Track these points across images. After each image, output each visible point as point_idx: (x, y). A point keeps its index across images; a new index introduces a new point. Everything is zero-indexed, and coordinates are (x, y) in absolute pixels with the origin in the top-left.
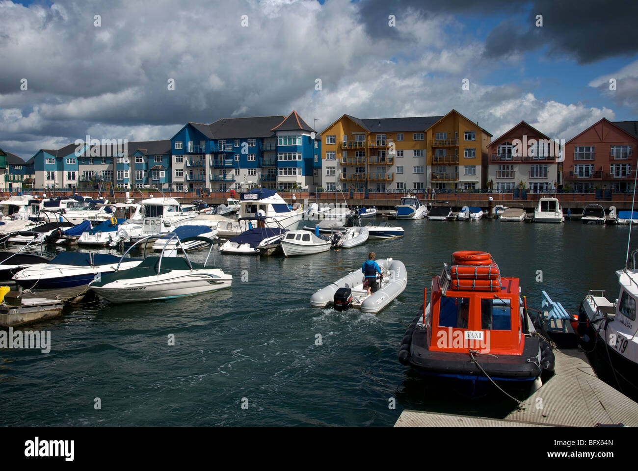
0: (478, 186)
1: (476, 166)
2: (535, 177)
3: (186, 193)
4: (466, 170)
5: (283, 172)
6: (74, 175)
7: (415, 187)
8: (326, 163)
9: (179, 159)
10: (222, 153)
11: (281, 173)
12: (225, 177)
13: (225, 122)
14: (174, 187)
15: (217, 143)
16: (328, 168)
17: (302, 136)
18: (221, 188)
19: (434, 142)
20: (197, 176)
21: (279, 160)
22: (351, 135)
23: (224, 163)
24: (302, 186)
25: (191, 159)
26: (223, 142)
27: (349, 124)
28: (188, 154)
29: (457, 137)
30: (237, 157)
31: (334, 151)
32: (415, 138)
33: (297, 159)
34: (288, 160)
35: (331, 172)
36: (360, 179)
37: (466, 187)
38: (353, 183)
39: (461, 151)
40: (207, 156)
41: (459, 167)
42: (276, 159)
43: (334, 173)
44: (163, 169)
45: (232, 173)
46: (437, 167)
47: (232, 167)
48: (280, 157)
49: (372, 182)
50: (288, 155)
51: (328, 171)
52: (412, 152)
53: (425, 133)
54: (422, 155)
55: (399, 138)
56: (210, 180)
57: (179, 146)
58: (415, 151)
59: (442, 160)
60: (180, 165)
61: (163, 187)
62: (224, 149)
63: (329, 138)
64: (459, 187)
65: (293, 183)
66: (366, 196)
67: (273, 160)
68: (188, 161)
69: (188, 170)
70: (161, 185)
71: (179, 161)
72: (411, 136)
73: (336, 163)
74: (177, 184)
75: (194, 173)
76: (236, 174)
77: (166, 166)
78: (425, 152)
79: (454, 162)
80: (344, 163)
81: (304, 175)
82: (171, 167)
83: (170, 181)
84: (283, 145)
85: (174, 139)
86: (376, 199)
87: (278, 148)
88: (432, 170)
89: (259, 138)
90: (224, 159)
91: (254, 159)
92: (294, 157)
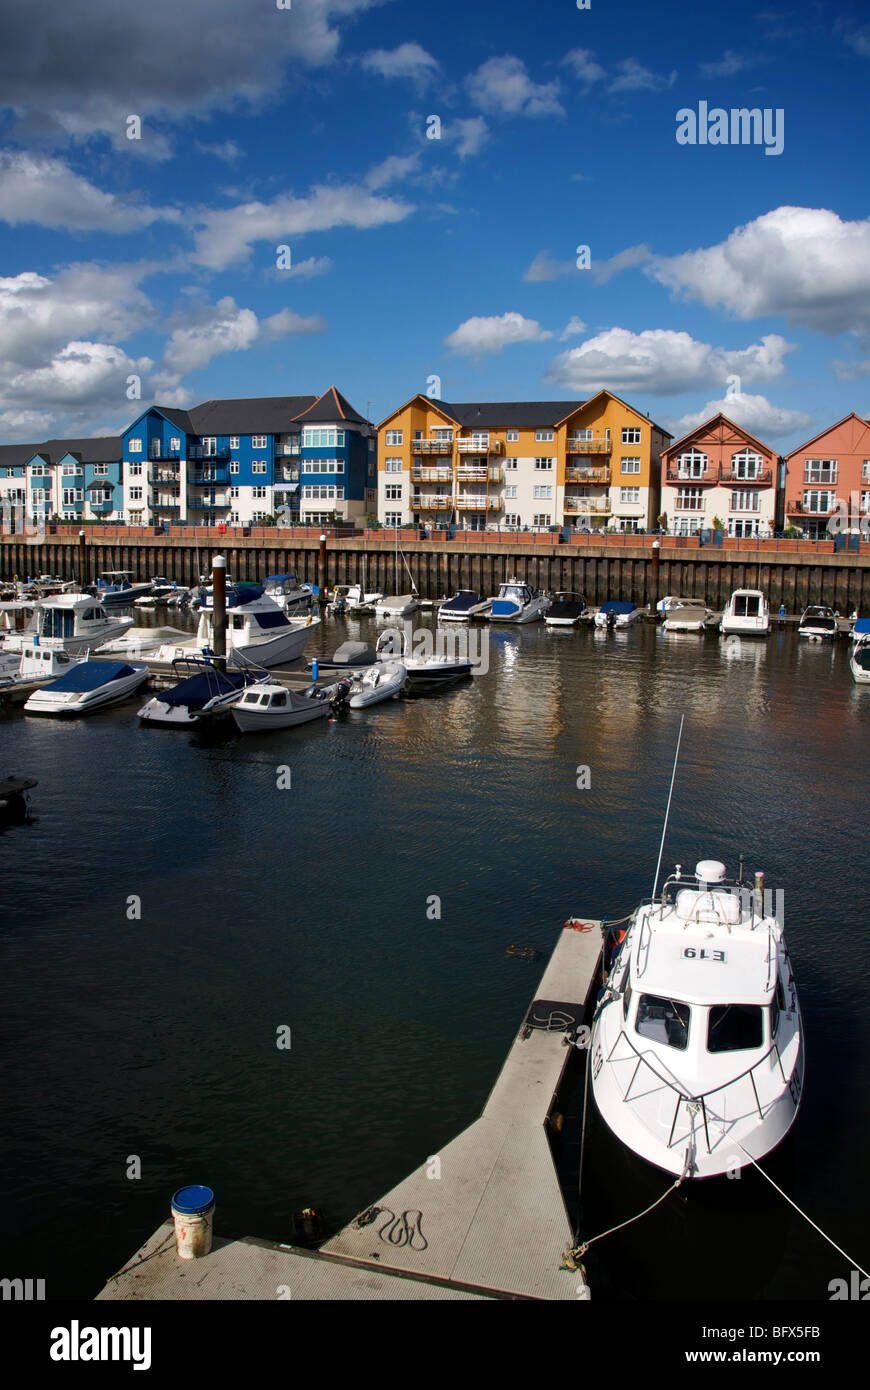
0: (643, 524)
1: (641, 489)
2: (738, 509)
3: (145, 528)
4: (623, 494)
5: (312, 493)
7: (536, 522)
8: (384, 479)
9: (136, 469)
10: (209, 459)
11: (308, 495)
12: (213, 501)
13: (216, 406)
14: (126, 517)
15: (200, 443)
16: (388, 486)
17: (346, 431)
18: (207, 519)
19: (569, 445)
20: (166, 500)
21: (305, 472)
22: (428, 431)
23: (213, 477)
24: (345, 517)
25: (155, 469)
26: (210, 440)
27: (426, 411)
28: (150, 460)
29: (609, 437)
30: (235, 466)
31: (400, 458)
32: (538, 438)
33: (336, 471)
34: (320, 472)
35: (394, 493)
36: (444, 507)
37: (623, 524)
38: (431, 514)
39: (615, 461)
40: (183, 464)
41: (612, 490)
42: (300, 471)
43: (399, 496)
44: (108, 488)
45: (225, 494)
46: (574, 488)
47: (226, 483)
48: (308, 467)
49: (464, 513)
50: (320, 464)
51: (388, 492)
52: (532, 461)
53: (556, 430)
54: (550, 467)
55: (510, 438)
56: (188, 506)
57: (136, 446)
58: (538, 460)
59: (584, 476)
60: (137, 479)
61: (108, 519)
62: (212, 452)
63: (391, 435)
64: (611, 523)
65: (329, 513)
66: (450, 537)
67: (296, 473)
68: (151, 472)
69: (151, 488)
70: (106, 513)
71: (136, 473)
72: (531, 435)
73: (403, 479)
74: (131, 512)
75: (160, 494)
76: (232, 495)
77: (114, 481)
78: (554, 461)
79: (604, 480)
80: (417, 479)
81: (346, 499)
82: (121, 482)
83: (121, 508)
84: (312, 446)
85: (127, 435)
86: (467, 541)
87: (302, 450)
88: (567, 493)
89: (272, 434)
90: (213, 469)
91: (264, 470)
92: (332, 468)
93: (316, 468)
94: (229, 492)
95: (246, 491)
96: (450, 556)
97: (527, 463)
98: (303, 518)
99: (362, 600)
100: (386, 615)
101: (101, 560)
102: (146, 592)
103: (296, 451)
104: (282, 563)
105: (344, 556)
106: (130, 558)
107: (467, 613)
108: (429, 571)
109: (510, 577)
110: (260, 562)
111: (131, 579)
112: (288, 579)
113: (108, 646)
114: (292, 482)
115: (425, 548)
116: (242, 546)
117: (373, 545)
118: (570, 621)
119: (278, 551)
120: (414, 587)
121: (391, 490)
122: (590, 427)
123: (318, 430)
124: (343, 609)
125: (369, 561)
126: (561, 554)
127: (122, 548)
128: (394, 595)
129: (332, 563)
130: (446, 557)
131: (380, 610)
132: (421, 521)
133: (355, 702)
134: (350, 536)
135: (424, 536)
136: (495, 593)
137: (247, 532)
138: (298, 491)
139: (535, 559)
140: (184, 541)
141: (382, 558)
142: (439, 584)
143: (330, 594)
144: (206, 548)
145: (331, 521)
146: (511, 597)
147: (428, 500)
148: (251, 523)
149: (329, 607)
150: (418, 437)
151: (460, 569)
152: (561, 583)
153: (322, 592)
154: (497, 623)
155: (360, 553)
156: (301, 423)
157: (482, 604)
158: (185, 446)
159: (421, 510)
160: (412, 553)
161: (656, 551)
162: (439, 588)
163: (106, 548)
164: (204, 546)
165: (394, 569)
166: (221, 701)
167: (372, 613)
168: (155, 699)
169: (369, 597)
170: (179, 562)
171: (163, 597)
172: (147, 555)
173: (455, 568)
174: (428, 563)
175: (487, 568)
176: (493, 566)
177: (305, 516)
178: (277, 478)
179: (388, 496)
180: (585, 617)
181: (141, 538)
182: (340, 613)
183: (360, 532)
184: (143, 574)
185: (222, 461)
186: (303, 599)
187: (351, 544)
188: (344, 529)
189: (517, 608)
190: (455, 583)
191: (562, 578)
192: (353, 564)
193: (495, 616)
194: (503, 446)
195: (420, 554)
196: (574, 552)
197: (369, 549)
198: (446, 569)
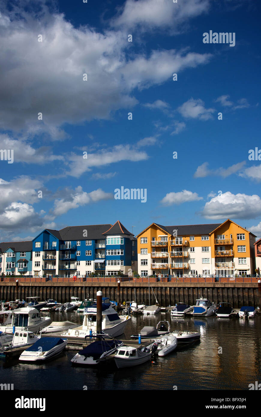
0: (249, 273)
1: (246, 258)
3: (41, 278)
4: (239, 261)
5: (110, 263)
7: (204, 273)
8: (140, 257)
9: (38, 254)
10: (68, 250)
11: (109, 264)
12: (69, 267)
13: (70, 229)
14: (33, 274)
15: (65, 244)
16: (142, 260)
17: (124, 238)
18: (66, 274)
19: (216, 241)
20: (50, 267)
21: (108, 255)
22: (157, 237)
23: (69, 257)
24: (124, 273)
25: (46, 254)
26: (68, 242)
27: (156, 230)
28: (44, 251)
29: (232, 237)
30: (78, 252)
31: (146, 249)
32: (203, 239)
34: (114, 255)
35: (144, 263)
36: (165, 268)
37: (240, 273)
38: (160, 271)
39: (235, 247)
40: (57, 252)
41: (235, 259)
42: (106, 253)
43: (147, 264)
44: (26, 262)
45: (74, 264)
46: (219, 259)
47: (75, 259)
48: (109, 253)
49: (173, 270)
50: (114, 251)
51: (142, 262)
52: (201, 248)
54: (208, 250)
55: (191, 239)
56: (59, 269)
57: (38, 245)
58: (203, 248)
59: (222, 254)
60: (38, 258)
61: (25, 275)
62: (69, 247)
63: (143, 239)
64: (235, 273)
65: (118, 271)
66: (169, 280)
67: (103, 255)
68: (44, 255)
69: (44, 262)
70: (25, 272)
71: (38, 256)
72: (200, 238)
73: (148, 257)
74: (35, 272)
75: (47, 265)
76: (77, 265)
77: (28, 259)
78: (210, 248)
79: (231, 255)
80: (154, 257)
81: (124, 265)
82: (31, 260)
83: (31, 270)
84: (110, 244)
85: (35, 241)
86: (176, 282)
87: (106, 246)
88: (216, 261)
89: (94, 240)
90: (69, 254)
91: (90, 254)
92: (119, 253)
93: (112, 253)
94: (76, 263)
95: (83, 263)
96: (170, 288)
97: (198, 249)
98: (107, 273)
99: (137, 308)
100: (148, 314)
101: (27, 292)
102: (45, 306)
103: (104, 246)
105: (126, 289)
106: (35, 291)
107: (183, 312)
108: (162, 295)
109: (200, 297)
110: (91, 292)
111: (39, 300)
112: (106, 299)
113: (44, 330)
114: (102, 259)
115: (160, 285)
116: (83, 286)
117: (138, 284)
118: (227, 315)
120: (157, 302)
121: (143, 261)
122: (223, 234)
123: (113, 238)
125: (136, 291)
126: (217, 286)
127: (32, 287)
128: (149, 305)
129: (121, 292)
130: (168, 289)
131: (145, 312)
132: (156, 274)
133: (161, 354)
134: (128, 281)
135: (158, 280)
136: (194, 304)
137: (84, 279)
138: (105, 262)
139: (206, 289)
140: (59, 284)
141: (142, 290)
142: (166, 300)
143: (121, 305)
144: (68, 287)
145: (119, 274)
146: (201, 305)
147: (158, 265)
148: (86, 276)
149: (124, 311)
150: (153, 240)
151: (174, 294)
152: (218, 299)
153: (118, 304)
154: (196, 316)
155: (132, 288)
156: (106, 235)
157: (189, 309)
158: (58, 245)
159: (156, 269)
160: (154, 288)
162: (166, 302)
163: (25, 287)
164: (67, 285)
166: (107, 354)
167: (142, 314)
168: (78, 354)
169: (140, 306)
170: (56, 292)
171: (52, 308)
172: (43, 290)
173: (172, 293)
174: (161, 292)
175: (186, 293)
176: (188, 292)
177: (108, 273)
178: (95, 258)
179: (142, 264)
180: (233, 313)
181: (40, 283)
183: (131, 279)
184: (45, 297)
185: (73, 250)
187: (128, 284)
188: (124, 278)
189: (204, 310)
190: (177, 299)
191: (218, 296)
192: (130, 292)
193: (195, 313)
194: (188, 243)
195: (158, 288)
196: (222, 285)
197: (136, 286)
198: (168, 293)
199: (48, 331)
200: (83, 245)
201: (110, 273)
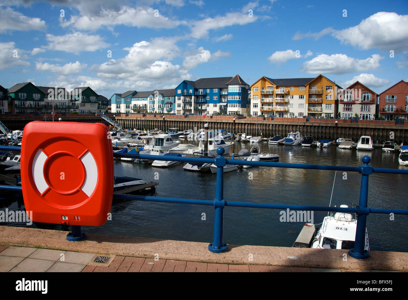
0: (333, 115)
1: (332, 105)
2: (363, 111)
3: (182, 116)
4: (326, 106)
6: (129, 106)
7: (299, 115)
8: (253, 102)
9: (179, 98)
10: (200, 96)
11: (230, 106)
12: (201, 108)
13: (203, 80)
14: (176, 112)
15: (198, 91)
16: (254, 104)
17: (241, 87)
18: (200, 113)
19: (309, 91)
20: (188, 107)
21: (229, 100)
22: (266, 87)
23: (201, 101)
24: (240, 113)
25: (185, 98)
26: (201, 90)
27: (266, 81)
28: (183, 96)
29: (322, 89)
30: (208, 98)
31: (257, 95)
32: (300, 89)
33: (238, 99)
34: (233, 100)
35: (256, 106)
36: (271, 110)
37: (326, 115)
38: (267, 112)
39: (324, 96)
40: (193, 97)
41: (323, 105)
42: (228, 99)
43: (257, 107)
44: (171, 104)
46: (310, 104)
47: (206, 102)
48: (230, 98)
49: (277, 112)
50: (233, 97)
51: (254, 105)
52: (298, 96)
53: (305, 87)
54: (303, 98)
55: (291, 89)
56: (194, 109)
57: (179, 92)
58: (300, 96)
59: (314, 100)
60: (179, 101)
61: (171, 113)
62: (202, 93)
63: (255, 88)
64: (322, 115)
65: (236, 112)
66: (272, 119)
67: (226, 100)
69: (183, 104)
70: (170, 111)
72: (298, 88)
73: (258, 102)
74: (178, 111)
75: (186, 106)
77: (173, 102)
78: (305, 96)
79: (321, 102)
80: (263, 102)
81: (241, 107)
82: (175, 102)
83: (175, 110)
84: (231, 92)
85: (177, 89)
86: (278, 120)
87: (228, 93)
88: (309, 106)
89: (219, 88)
90: (202, 98)
91: (217, 99)
92: (237, 98)
94: (206, 105)
95: (211, 105)
96: (273, 125)
97: (296, 97)
98: (228, 113)
99: (246, 137)
100: (253, 142)
101: (169, 125)
102: (182, 134)
103: (226, 93)
104: (222, 126)
105: (240, 124)
106: (177, 124)
107: (277, 142)
108: (266, 130)
109: (291, 131)
110: (215, 126)
111: (178, 130)
112: (224, 131)
113: (173, 149)
114: (225, 102)
115: (265, 122)
116: (210, 121)
117: (249, 121)
119: (221, 123)
120: (261, 134)
121: (255, 105)
122: (316, 86)
123: (233, 87)
124: (240, 140)
125: (248, 126)
126: (306, 125)
127: (175, 121)
128: (255, 136)
129: (237, 127)
130: (271, 125)
131: (251, 141)
132: (264, 114)
133: (245, 166)
134: (242, 119)
135: (264, 119)
136: (286, 136)
137: (211, 117)
138: (227, 105)
139: (298, 126)
140: (193, 120)
141: (252, 125)
142: (269, 133)
143: (236, 136)
145: (237, 114)
146: (291, 137)
147: (266, 108)
148: (213, 115)
149: (236, 139)
150: (263, 89)
151: (275, 129)
152: (307, 133)
153: (234, 135)
154: (286, 145)
155: (245, 124)
156: (228, 85)
157: (282, 139)
158: (194, 92)
159: (264, 111)
160: (261, 124)
161: (336, 124)
163: (170, 121)
164: (199, 121)
165: (255, 129)
166: (207, 164)
167: (249, 142)
168: (188, 163)
169: (248, 137)
170: (191, 126)
172: (182, 123)
173: (274, 129)
174: (266, 127)
175: (284, 129)
176: (286, 128)
177: (229, 113)
178: (220, 101)
179: (254, 107)
180: (314, 144)
181: (180, 118)
182: (239, 141)
183: (245, 118)
184: (181, 129)
185: (204, 96)
186: (228, 137)
187: (242, 121)
188: (240, 116)
189: (293, 141)
190: (274, 133)
191: (307, 132)
192: (243, 127)
193: (286, 143)
194: (289, 92)
195: (263, 124)
196: (311, 124)
197: (248, 123)
198: (271, 129)
199: (175, 150)
200: (212, 92)
201: (231, 113)
